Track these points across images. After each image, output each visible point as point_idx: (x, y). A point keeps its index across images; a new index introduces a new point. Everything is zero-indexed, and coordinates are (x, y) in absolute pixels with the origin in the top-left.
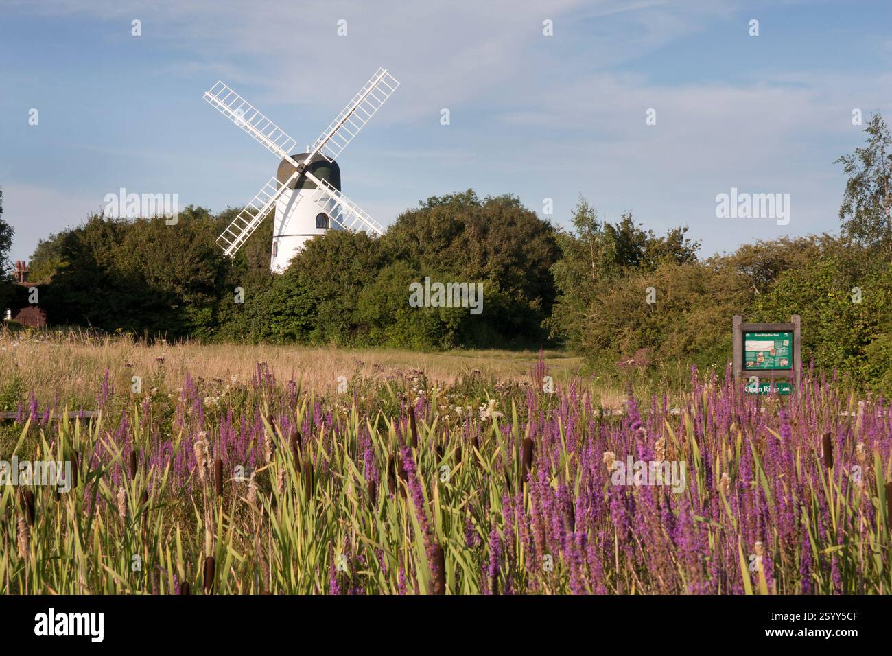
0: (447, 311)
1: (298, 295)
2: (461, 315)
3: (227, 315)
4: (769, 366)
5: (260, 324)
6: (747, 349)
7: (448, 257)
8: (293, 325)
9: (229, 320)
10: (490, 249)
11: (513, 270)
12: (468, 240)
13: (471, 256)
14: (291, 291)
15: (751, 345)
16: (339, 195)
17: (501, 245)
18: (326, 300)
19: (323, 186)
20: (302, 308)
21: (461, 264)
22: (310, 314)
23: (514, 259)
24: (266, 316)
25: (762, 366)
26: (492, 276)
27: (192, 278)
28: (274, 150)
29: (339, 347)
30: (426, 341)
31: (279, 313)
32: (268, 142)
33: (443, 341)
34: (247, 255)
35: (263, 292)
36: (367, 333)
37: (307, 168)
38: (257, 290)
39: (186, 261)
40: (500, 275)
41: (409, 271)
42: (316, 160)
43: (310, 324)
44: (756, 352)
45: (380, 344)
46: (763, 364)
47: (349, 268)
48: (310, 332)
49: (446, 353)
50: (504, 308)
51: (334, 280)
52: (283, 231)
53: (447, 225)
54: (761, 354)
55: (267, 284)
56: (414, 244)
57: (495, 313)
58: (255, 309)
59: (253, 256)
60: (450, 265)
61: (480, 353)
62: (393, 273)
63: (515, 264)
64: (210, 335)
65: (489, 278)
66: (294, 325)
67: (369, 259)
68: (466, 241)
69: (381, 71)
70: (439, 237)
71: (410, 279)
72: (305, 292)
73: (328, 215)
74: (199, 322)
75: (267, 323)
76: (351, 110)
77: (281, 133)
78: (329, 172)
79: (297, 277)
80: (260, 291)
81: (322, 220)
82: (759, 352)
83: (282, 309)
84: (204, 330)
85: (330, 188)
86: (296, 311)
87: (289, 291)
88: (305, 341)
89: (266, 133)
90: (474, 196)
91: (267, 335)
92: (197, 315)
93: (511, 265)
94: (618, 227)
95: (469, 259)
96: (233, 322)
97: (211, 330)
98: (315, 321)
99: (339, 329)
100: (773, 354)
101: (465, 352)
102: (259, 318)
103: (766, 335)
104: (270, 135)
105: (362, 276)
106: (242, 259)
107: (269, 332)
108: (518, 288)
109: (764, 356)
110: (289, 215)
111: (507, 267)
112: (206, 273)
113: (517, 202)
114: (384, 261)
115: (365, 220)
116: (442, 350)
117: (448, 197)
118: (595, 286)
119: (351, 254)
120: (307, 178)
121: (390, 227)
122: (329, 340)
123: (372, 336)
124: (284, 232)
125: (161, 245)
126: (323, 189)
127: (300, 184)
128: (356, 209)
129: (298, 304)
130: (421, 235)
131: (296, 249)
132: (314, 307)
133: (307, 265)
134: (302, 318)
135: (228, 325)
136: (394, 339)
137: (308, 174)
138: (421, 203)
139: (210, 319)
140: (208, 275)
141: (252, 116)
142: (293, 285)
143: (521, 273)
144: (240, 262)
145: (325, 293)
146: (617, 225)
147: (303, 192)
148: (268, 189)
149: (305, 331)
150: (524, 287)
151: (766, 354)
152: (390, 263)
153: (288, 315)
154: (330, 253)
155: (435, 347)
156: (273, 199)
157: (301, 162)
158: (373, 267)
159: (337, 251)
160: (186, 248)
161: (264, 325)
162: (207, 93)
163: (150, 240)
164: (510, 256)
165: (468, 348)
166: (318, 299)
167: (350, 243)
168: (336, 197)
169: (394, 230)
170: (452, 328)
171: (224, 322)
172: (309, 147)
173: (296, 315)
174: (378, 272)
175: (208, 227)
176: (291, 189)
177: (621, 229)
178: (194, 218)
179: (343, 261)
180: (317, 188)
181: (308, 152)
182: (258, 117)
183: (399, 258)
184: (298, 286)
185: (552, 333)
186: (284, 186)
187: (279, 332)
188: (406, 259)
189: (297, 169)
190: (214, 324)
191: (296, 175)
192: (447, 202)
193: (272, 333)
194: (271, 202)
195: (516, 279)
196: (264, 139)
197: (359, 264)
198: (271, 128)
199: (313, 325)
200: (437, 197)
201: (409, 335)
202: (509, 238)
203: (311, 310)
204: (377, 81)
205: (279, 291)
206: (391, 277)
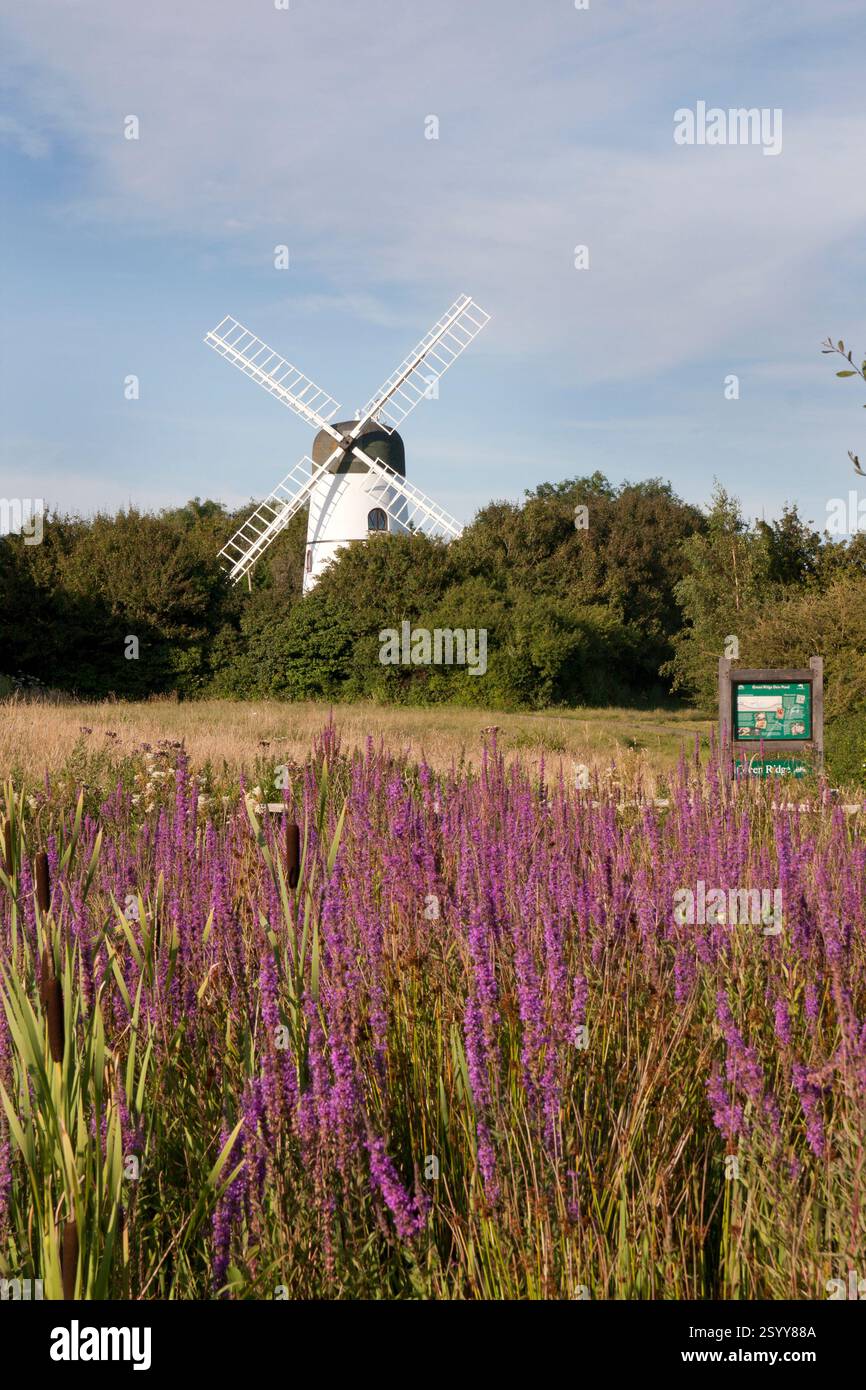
0: (541, 651)
1: (325, 629)
2: (561, 658)
3: (224, 657)
4: (775, 734)
5: (271, 670)
6: (740, 708)
7: (549, 571)
8: (317, 672)
9: (226, 665)
10: (610, 560)
11: (644, 589)
12: (580, 548)
13: (583, 570)
14: (314, 622)
15: (747, 702)
16: (402, 482)
17: (628, 553)
18: (366, 635)
19: (378, 469)
20: (330, 647)
21: (568, 581)
22: (342, 655)
23: (646, 574)
24: (280, 660)
25: (763, 734)
26: (614, 600)
27: (171, 604)
28: (306, 417)
29: (383, 704)
30: (510, 695)
31: (296, 655)
32: (298, 405)
33: (536, 695)
34: (273, 570)
35: (275, 624)
36: (426, 684)
37: (355, 443)
38: (268, 620)
39: (164, 578)
40: (624, 598)
41: (487, 592)
42: (369, 431)
43: (342, 670)
44: (754, 713)
45: (444, 700)
46: (764, 730)
47: (399, 588)
48: (344, 682)
49: (539, 713)
50: (629, 647)
51: (377, 605)
52: (320, 535)
53: (550, 526)
54: (762, 716)
55: (281, 612)
56: (499, 553)
57: (617, 655)
58: (263, 648)
59: (282, 572)
60: (551, 584)
61: (591, 712)
62: (462, 596)
63: (648, 582)
64: (198, 687)
65: (608, 603)
66: (319, 672)
67: (430, 575)
68: (577, 550)
69: (464, 300)
70: (538, 542)
71: (488, 605)
72: (336, 623)
73: (386, 510)
74: (182, 667)
75: (281, 668)
76: (419, 357)
77: (318, 391)
78: (389, 448)
79: (324, 601)
80: (271, 622)
81: (377, 518)
82: (759, 713)
83: (301, 650)
84: (190, 680)
85: (388, 471)
86: (322, 651)
87: (312, 623)
88: (335, 696)
89: (295, 391)
90: (604, 482)
91: (281, 687)
92: (179, 658)
93: (642, 583)
94: (777, 526)
95: (580, 574)
96: (232, 668)
97: (199, 679)
98: (350, 666)
99: (384, 678)
100: (781, 717)
101: (569, 712)
102: (269, 662)
103: (769, 687)
104: (301, 394)
105: (419, 600)
106: (264, 577)
107: (283, 683)
108: (652, 617)
109: (766, 719)
110: (329, 511)
111: (634, 587)
112: (193, 597)
113: (667, 489)
114: (453, 577)
115: (439, 518)
116: (534, 709)
117: (568, 483)
118: (737, 614)
119: (403, 567)
120: (355, 457)
121: (466, 528)
122: (370, 693)
123: (432, 689)
124: (323, 536)
125: (128, 557)
126: (378, 473)
127: (345, 466)
128: (426, 502)
129: (324, 641)
130: (510, 540)
131: (324, 561)
132: (348, 645)
133: (339, 584)
134: (332, 662)
135: (225, 670)
136: (464, 692)
137: (356, 451)
138: (527, 492)
139: (198, 663)
140: (195, 599)
141: (276, 366)
142: (317, 615)
143: (655, 595)
144: (262, 581)
145: (364, 626)
146: (776, 523)
147: (349, 477)
148: (298, 474)
149: (335, 681)
150: (658, 615)
151: (770, 716)
152: (460, 580)
153: (311, 658)
154: (372, 566)
155: (523, 705)
156: (305, 488)
157: (346, 433)
158: (434, 587)
159: (383, 564)
160: (164, 560)
161: (276, 671)
162: (210, 335)
163: (112, 549)
164: (641, 570)
165: (573, 705)
166: (354, 634)
167: (402, 552)
168: (397, 486)
169: (471, 533)
170: (549, 675)
171: (219, 667)
172: (358, 411)
173: (323, 658)
174: (442, 594)
175: (220, 529)
176: (331, 472)
177: (782, 530)
178: (201, 517)
179: (391, 578)
180: (370, 473)
181: (357, 419)
182: (284, 368)
183: (474, 573)
184: (326, 615)
185: (675, 684)
186: (321, 469)
187: (297, 682)
188: (485, 575)
189: (340, 444)
190: (204, 669)
191: (339, 452)
192: (567, 491)
193: (287, 685)
194: (302, 494)
195: (648, 604)
196: (293, 401)
197: (414, 582)
198: (303, 384)
199: (347, 671)
200: (551, 483)
201: (486, 687)
202: (639, 545)
203: (344, 650)
204: (456, 314)
205: (298, 622)
206: (460, 602)
